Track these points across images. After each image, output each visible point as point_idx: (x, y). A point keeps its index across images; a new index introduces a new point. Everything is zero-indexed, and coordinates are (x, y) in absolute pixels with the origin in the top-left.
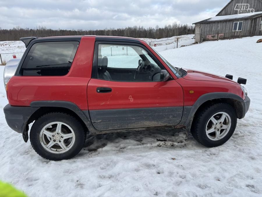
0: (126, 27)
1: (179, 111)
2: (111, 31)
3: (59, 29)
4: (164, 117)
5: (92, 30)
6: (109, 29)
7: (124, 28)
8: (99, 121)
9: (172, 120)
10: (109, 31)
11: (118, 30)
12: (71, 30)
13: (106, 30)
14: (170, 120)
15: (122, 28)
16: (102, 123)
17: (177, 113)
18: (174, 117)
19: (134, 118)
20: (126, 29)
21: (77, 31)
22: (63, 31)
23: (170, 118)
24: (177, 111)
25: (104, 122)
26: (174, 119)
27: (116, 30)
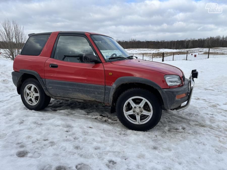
0: (208, 37)
1: (102, 90)
2: (191, 41)
3: (146, 40)
4: (91, 92)
5: (173, 41)
6: (190, 39)
7: (206, 38)
8: (50, 88)
9: (97, 96)
10: (189, 41)
11: (199, 40)
12: (155, 41)
13: (186, 40)
14: (96, 96)
15: (203, 38)
16: (52, 89)
17: (101, 90)
18: (99, 94)
19: (71, 90)
20: (207, 39)
21: (160, 42)
22: (149, 42)
23: (96, 94)
24: (101, 89)
25: (53, 89)
26: (99, 95)
27: (196, 40)
